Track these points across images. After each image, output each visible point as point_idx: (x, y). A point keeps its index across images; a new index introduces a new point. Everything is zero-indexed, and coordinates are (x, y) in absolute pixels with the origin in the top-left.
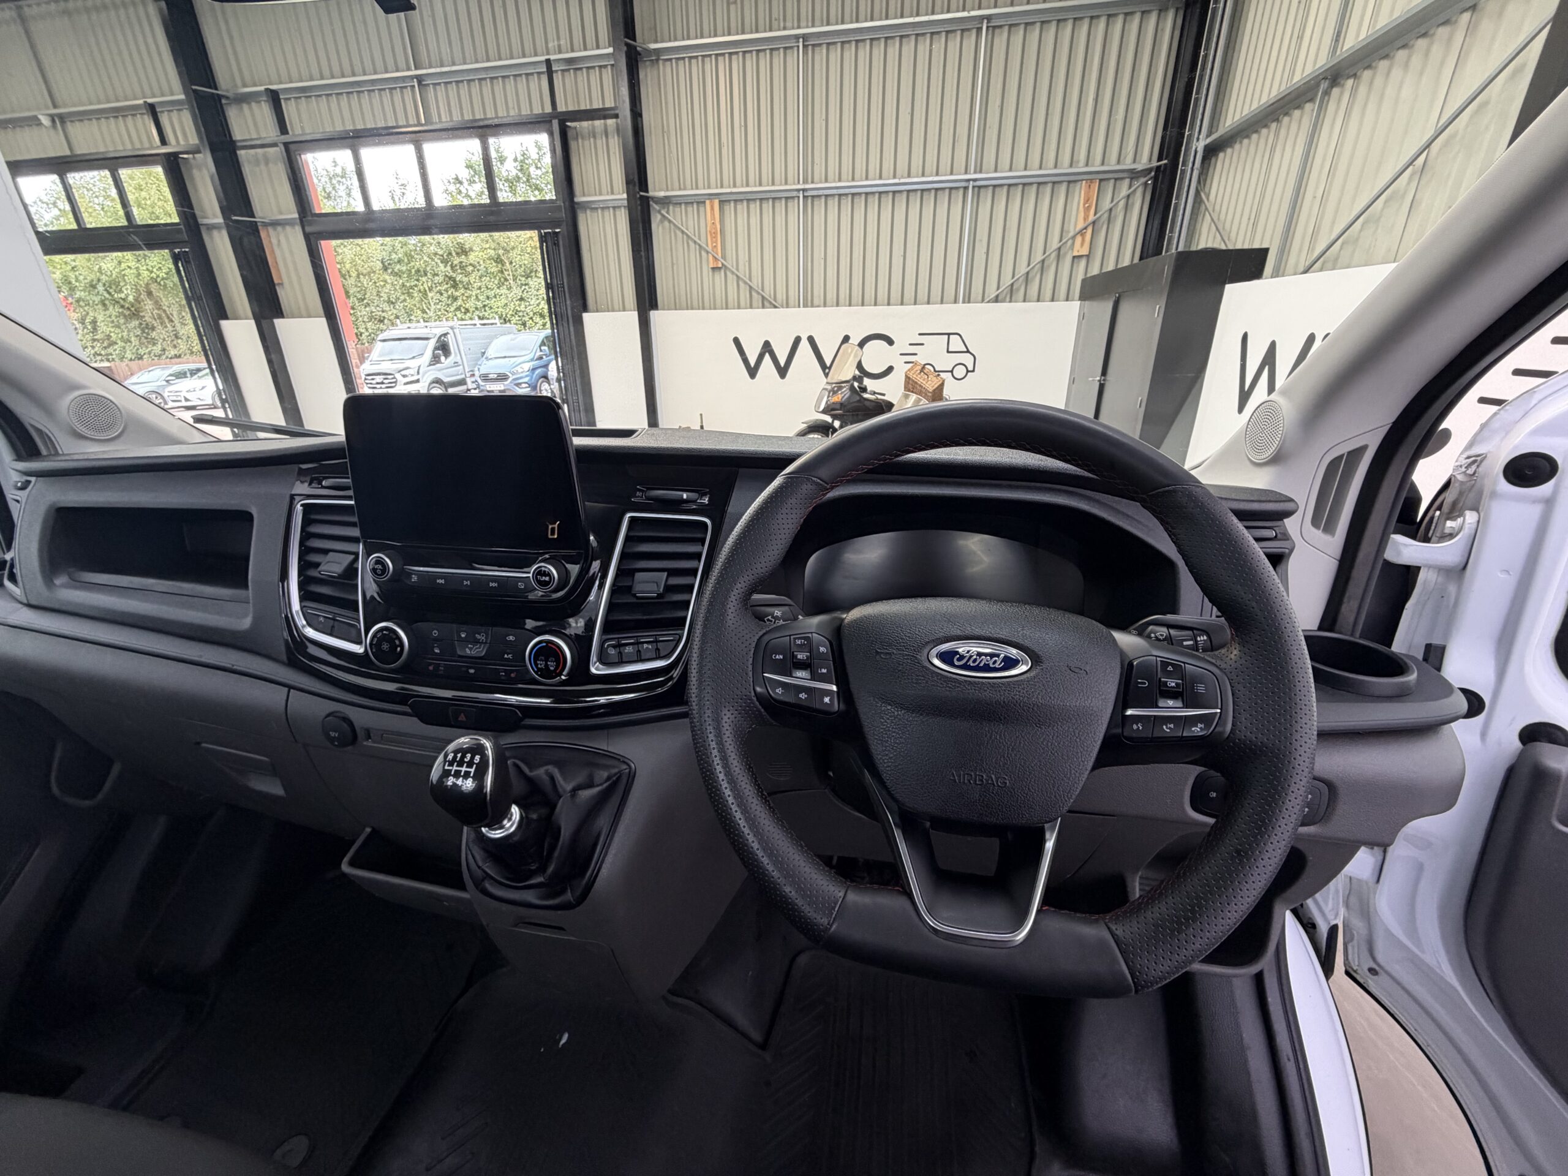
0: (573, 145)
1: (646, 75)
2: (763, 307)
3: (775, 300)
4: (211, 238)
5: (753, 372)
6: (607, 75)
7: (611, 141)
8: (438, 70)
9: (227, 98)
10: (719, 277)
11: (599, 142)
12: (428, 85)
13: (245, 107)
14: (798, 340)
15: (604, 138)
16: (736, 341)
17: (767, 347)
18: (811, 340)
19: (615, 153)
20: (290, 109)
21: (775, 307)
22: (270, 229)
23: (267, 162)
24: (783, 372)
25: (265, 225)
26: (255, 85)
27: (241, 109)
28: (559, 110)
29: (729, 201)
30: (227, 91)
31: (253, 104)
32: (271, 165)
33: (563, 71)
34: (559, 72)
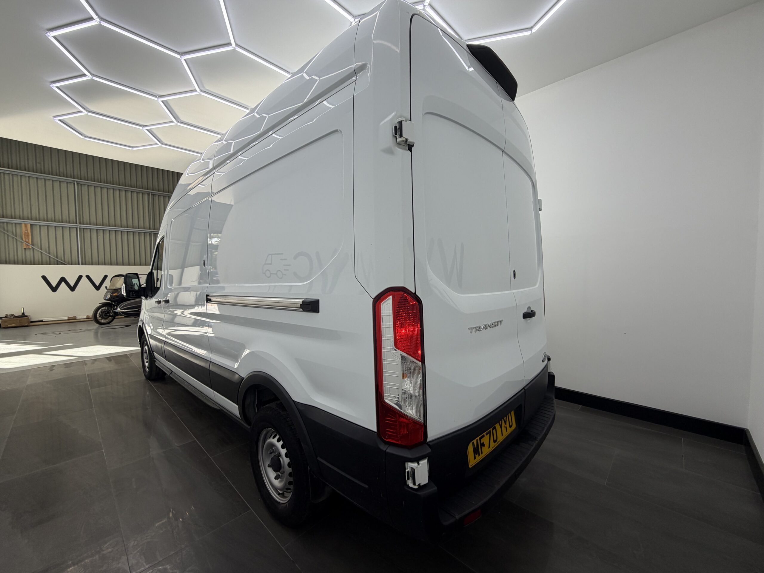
2: (58, 264)
3: (64, 262)
5: (54, 289)
10: (30, 252)
14: (80, 277)
16: (44, 278)
17: (63, 280)
18: (88, 277)
21: (65, 264)
24: (73, 289)
29: (36, 225)
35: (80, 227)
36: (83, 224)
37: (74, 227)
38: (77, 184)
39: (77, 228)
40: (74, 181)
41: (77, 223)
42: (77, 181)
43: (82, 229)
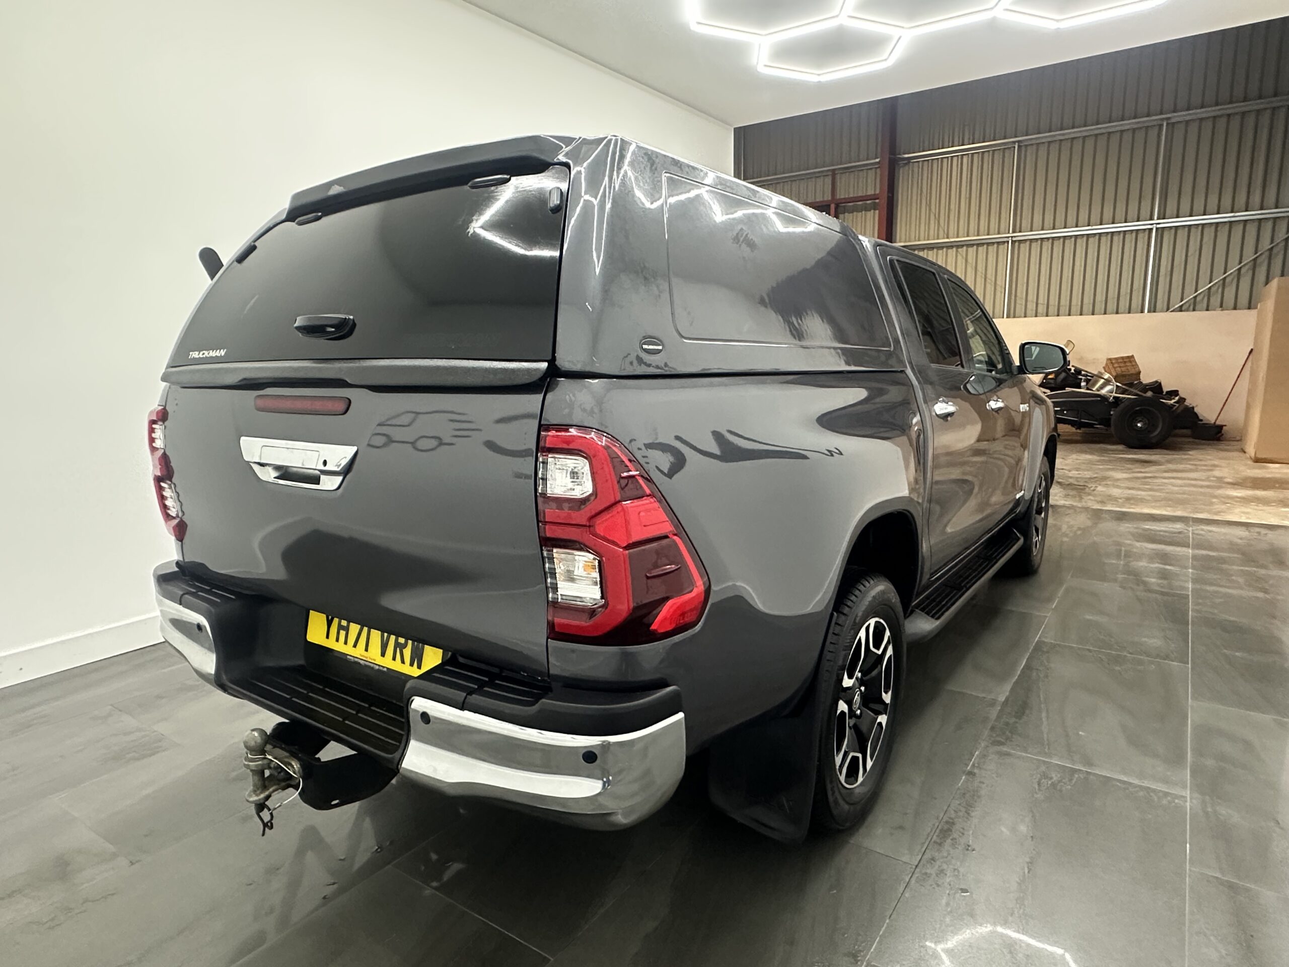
1: (900, 173)
6: (876, 174)
28: (839, 197)
33: (842, 174)
34: (840, 176)
35: (1014, 239)
36: (1020, 232)
37: (1005, 240)
38: (1019, 146)
40: (1014, 142)
41: (1011, 231)
42: (1019, 142)
43: (1017, 244)
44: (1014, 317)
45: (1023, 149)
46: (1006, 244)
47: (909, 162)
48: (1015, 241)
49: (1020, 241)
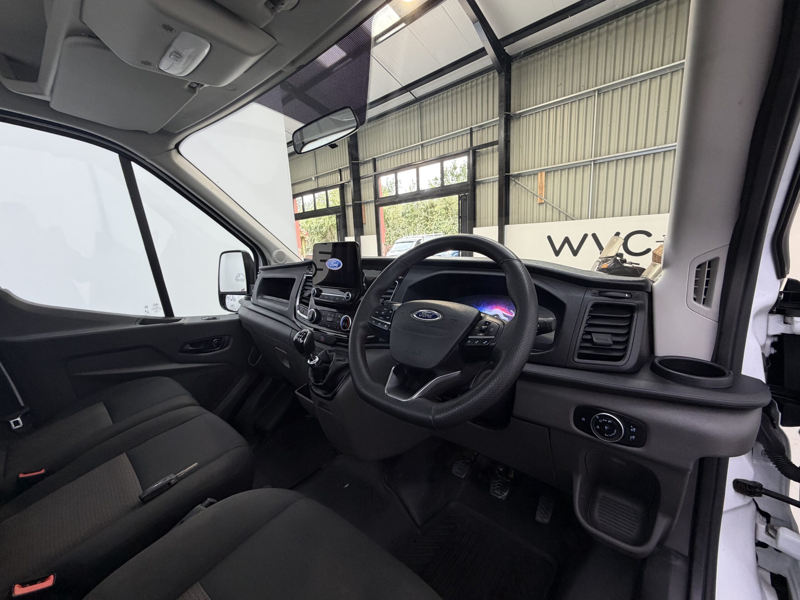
0: (478, 158)
1: (514, 125)
2: (566, 220)
3: (573, 216)
4: (348, 209)
5: (557, 253)
6: (496, 128)
7: (495, 154)
8: (429, 140)
9: (361, 163)
10: (543, 208)
11: (489, 155)
12: (425, 146)
13: (365, 165)
14: (586, 236)
15: (492, 154)
16: (549, 238)
17: (567, 240)
18: (594, 236)
19: (496, 159)
20: (378, 164)
21: (573, 220)
22: (365, 205)
23: (368, 182)
24: (575, 253)
25: (364, 203)
26: (370, 157)
27: (364, 166)
28: (474, 146)
29: (551, 171)
30: (361, 161)
31: (368, 164)
32: (369, 183)
33: (477, 130)
34: (476, 132)
35: (595, 162)
36: (600, 156)
37: (589, 163)
38: (598, 94)
39: (591, 165)
40: (594, 91)
41: (593, 157)
42: (599, 90)
43: (598, 165)
44: (596, 218)
45: (602, 94)
46: (590, 166)
47: (520, 117)
48: (596, 163)
49: (600, 163)
